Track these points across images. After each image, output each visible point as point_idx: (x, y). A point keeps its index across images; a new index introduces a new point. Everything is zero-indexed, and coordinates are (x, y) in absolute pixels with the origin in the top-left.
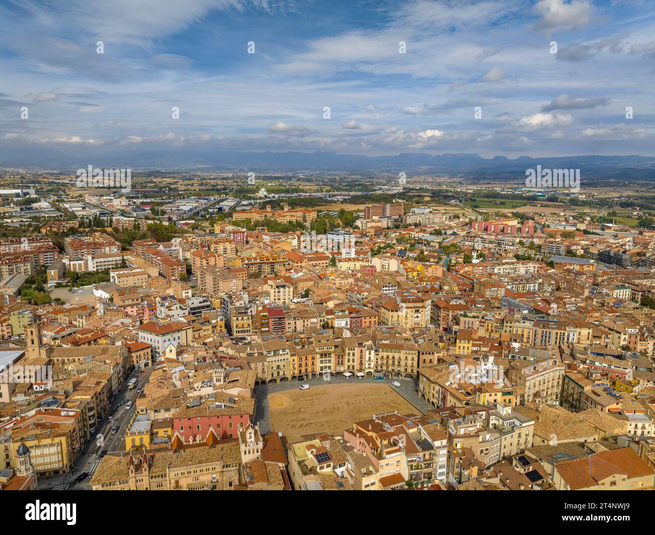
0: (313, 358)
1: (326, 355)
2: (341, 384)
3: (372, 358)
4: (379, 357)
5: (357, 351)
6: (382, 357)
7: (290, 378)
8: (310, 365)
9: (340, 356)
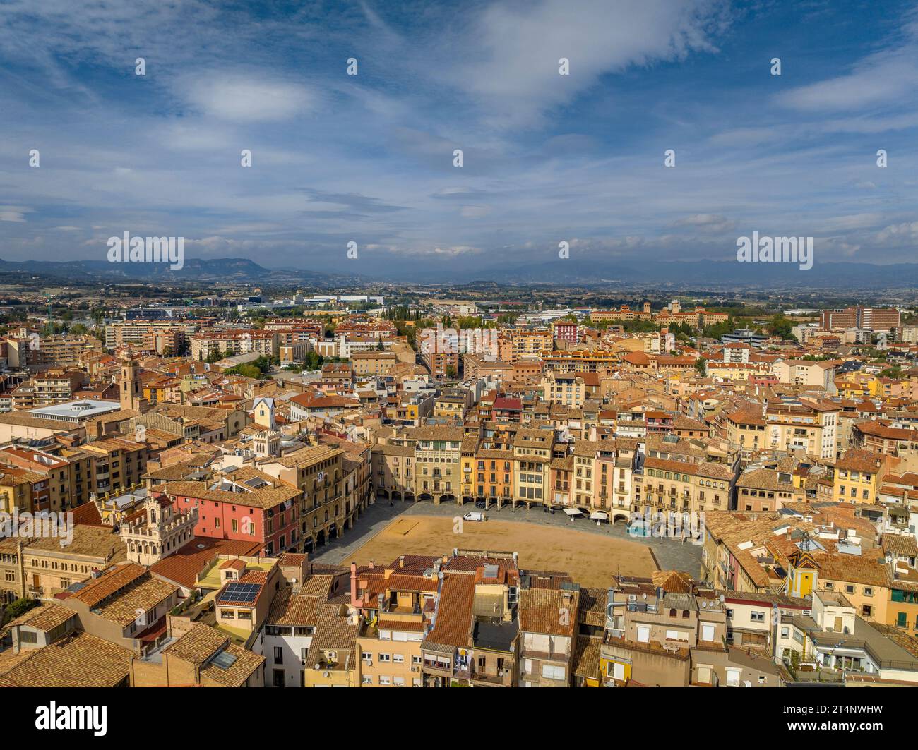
0: (507, 469)
1: (531, 465)
2: (549, 527)
3: (627, 487)
4: (643, 485)
5: (595, 465)
6: (649, 487)
7: (460, 499)
8: (500, 481)
9: (562, 473)
